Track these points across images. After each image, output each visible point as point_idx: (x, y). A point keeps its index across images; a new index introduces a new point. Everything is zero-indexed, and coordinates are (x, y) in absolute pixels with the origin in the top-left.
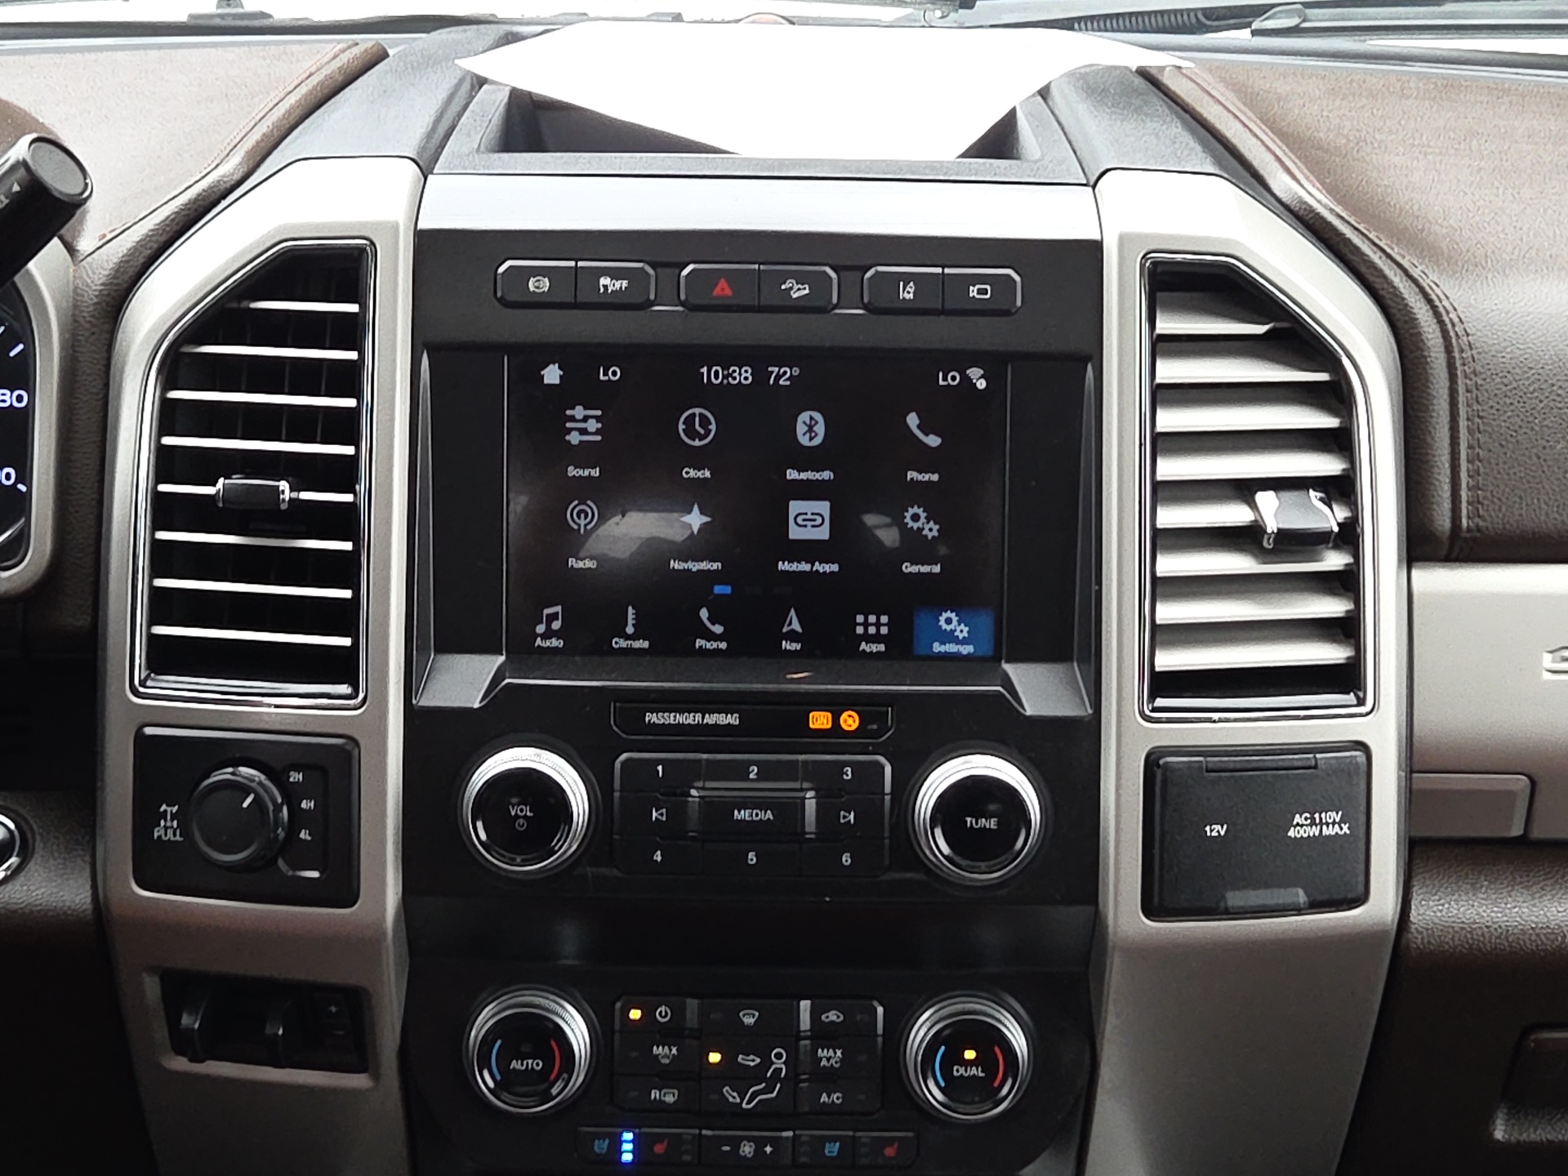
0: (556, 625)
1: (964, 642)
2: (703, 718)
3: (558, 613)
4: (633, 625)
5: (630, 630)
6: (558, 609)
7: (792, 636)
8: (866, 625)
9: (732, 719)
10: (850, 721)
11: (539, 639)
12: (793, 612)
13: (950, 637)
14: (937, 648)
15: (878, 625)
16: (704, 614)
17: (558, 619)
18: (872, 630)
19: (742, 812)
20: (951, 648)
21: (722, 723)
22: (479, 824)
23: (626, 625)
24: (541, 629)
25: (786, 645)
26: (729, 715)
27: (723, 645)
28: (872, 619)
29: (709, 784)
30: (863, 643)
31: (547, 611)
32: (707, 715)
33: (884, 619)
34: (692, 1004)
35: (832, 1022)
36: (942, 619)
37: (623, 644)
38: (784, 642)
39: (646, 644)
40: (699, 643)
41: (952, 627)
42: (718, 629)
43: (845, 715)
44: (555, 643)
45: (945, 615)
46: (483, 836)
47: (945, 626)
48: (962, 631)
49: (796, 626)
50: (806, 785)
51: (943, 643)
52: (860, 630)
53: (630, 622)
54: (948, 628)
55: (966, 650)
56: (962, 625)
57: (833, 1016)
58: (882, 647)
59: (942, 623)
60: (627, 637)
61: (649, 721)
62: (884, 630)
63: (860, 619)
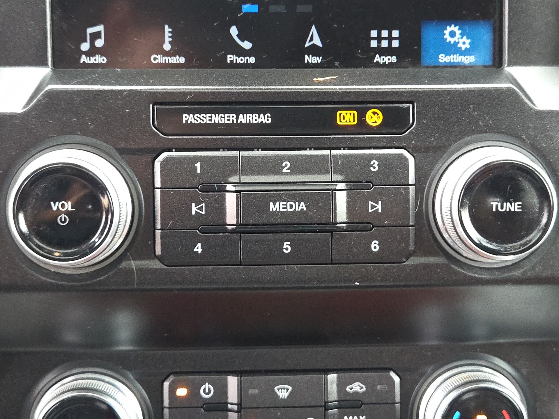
0: (99, 43)
1: (466, 52)
2: (237, 119)
3: (99, 32)
4: (170, 42)
5: (167, 47)
6: (100, 28)
7: (314, 50)
8: (379, 39)
9: (265, 119)
10: (375, 117)
11: (84, 56)
12: (314, 28)
13: (454, 49)
14: (443, 59)
15: (390, 39)
16: (234, 31)
17: (100, 38)
18: (385, 44)
19: (277, 204)
20: (455, 58)
21: (254, 122)
22: (21, 216)
23: (164, 42)
24: (85, 47)
25: (310, 59)
26: (262, 115)
27: (252, 60)
28: (385, 33)
29: (245, 179)
30: (377, 56)
31: (90, 30)
32: (241, 115)
33: (396, 33)
34: (232, 382)
35: (356, 393)
36: (447, 32)
37: (161, 59)
38: (306, 56)
39: (182, 60)
40: (231, 58)
41: (455, 39)
42: (247, 45)
43: (369, 113)
44: (99, 59)
45: (449, 29)
46: (24, 228)
47: (449, 39)
48: (464, 43)
49: (317, 41)
50: (336, 177)
51: (447, 54)
52: (374, 44)
53: (167, 39)
54: (452, 40)
55: (468, 60)
56: (465, 37)
57: (357, 387)
58: (394, 59)
59: (447, 36)
60: (166, 54)
61: (187, 121)
62: (395, 44)
63: (374, 33)
